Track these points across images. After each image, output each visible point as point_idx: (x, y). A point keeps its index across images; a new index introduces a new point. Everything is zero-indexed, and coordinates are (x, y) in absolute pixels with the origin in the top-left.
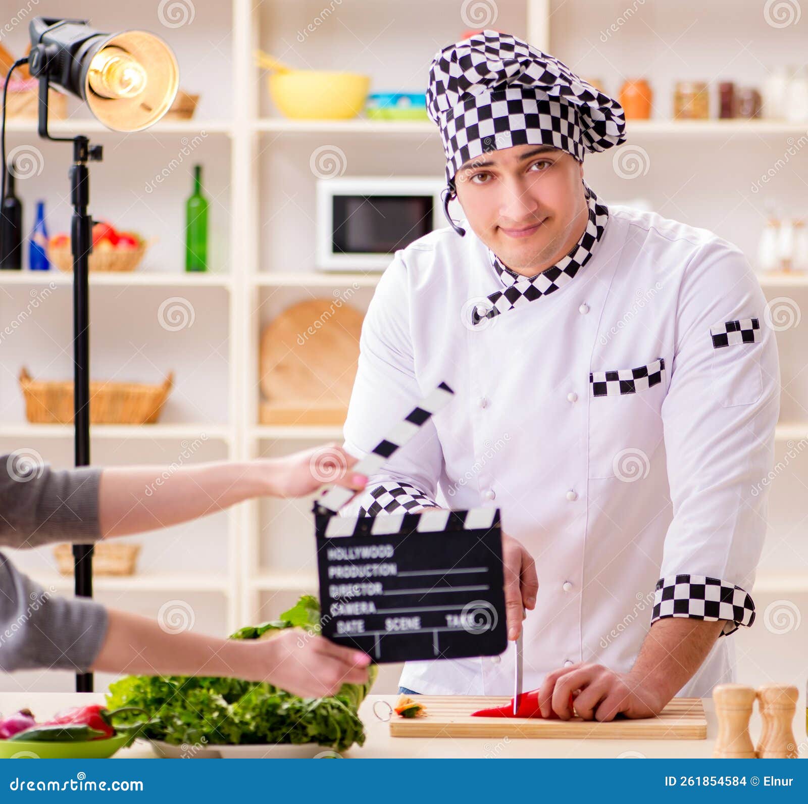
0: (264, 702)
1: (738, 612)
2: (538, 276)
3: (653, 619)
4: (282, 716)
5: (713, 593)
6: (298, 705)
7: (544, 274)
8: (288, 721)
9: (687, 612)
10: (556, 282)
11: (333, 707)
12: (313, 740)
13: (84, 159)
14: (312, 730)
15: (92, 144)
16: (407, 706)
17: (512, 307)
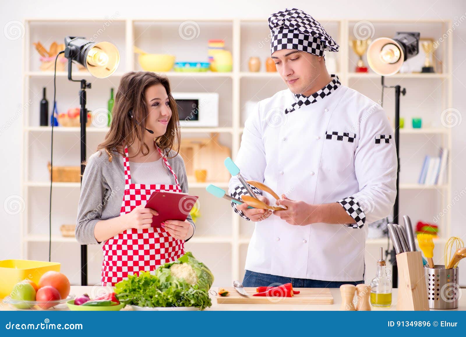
0: (175, 292)
4: (181, 296)
6: (187, 293)
10: (316, 99)
11: (200, 293)
12: (193, 305)
13: (85, 88)
14: (192, 302)
15: (88, 82)
16: (223, 292)
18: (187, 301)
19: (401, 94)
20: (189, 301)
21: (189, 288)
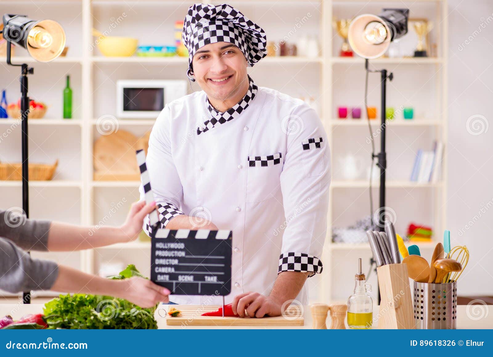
1: (316, 268)
2: (225, 113)
3: (279, 272)
4: (121, 318)
5: (304, 260)
6: (128, 314)
7: (227, 112)
8: (124, 320)
9: (294, 269)
10: (233, 115)
11: (143, 314)
12: (135, 328)
14: (135, 324)
16: (174, 312)
17: (214, 127)
18: (129, 324)
19: (388, 80)
20: (131, 323)
21: (131, 308)
